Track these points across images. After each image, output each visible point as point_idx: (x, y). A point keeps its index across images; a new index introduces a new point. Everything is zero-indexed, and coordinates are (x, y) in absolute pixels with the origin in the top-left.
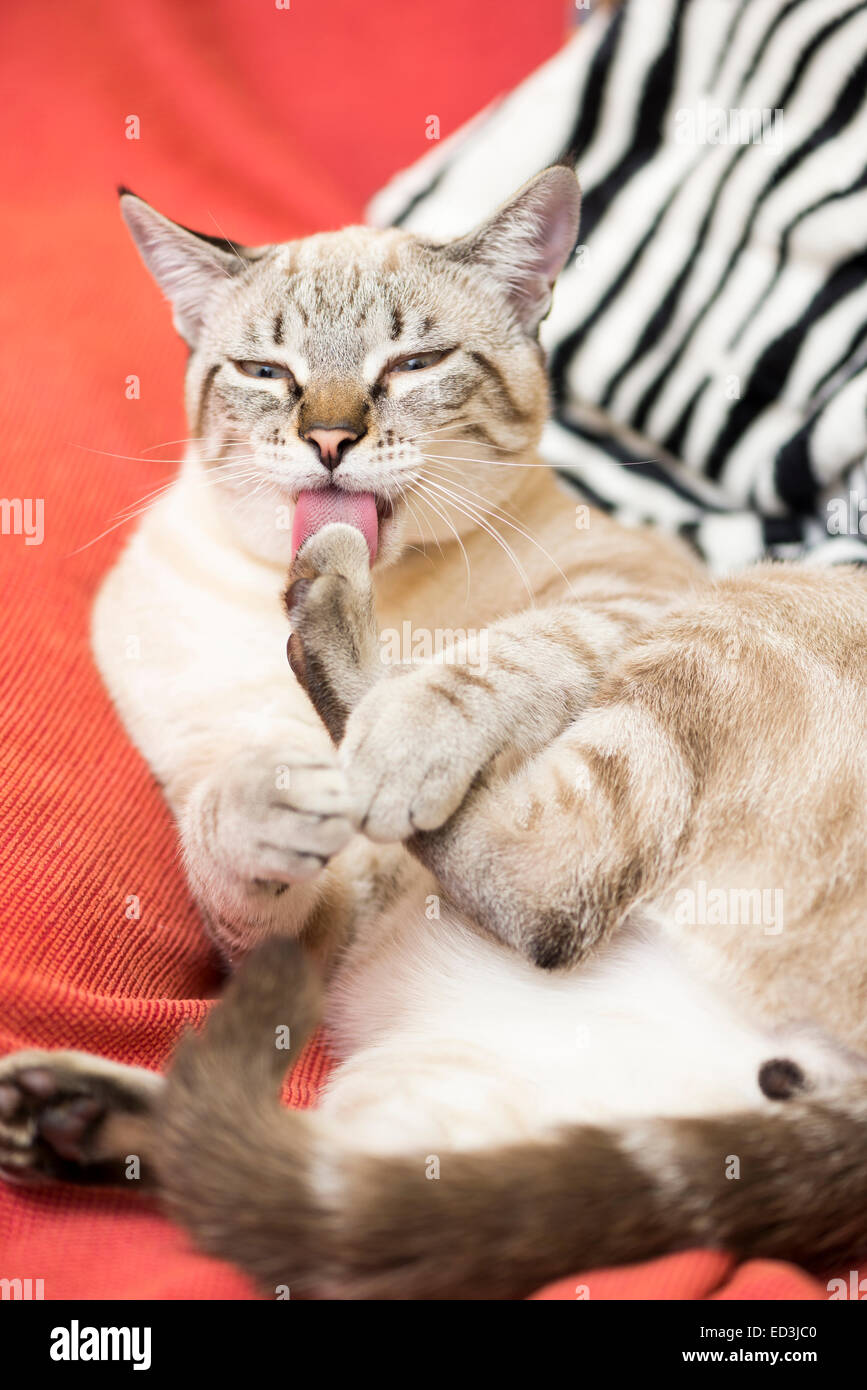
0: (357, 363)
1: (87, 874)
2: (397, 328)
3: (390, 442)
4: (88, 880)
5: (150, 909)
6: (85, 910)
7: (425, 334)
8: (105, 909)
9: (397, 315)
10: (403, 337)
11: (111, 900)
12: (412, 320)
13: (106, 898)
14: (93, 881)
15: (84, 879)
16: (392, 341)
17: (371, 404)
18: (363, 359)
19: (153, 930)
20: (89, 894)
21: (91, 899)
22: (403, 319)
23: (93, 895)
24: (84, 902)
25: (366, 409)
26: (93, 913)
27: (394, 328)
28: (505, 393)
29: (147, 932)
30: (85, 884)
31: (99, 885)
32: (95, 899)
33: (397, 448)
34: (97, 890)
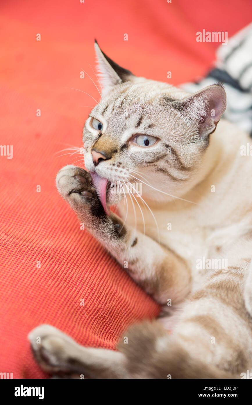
0: (121, 133)
1: (111, 288)
2: (139, 124)
3: (118, 166)
4: (112, 290)
5: (132, 300)
6: (110, 303)
7: (147, 129)
8: (117, 301)
9: (141, 119)
10: (139, 127)
11: (120, 297)
12: (145, 122)
13: (118, 297)
14: (113, 290)
15: (110, 290)
16: (135, 128)
17: (119, 151)
18: (123, 132)
19: (134, 308)
20: (111, 296)
21: (112, 298)
22: (142, 121)
23: (113, 296)
24: (109, 300)
25: (115, 151)
26: (112, 304)
27: (138, 124)
28: (178, 160)
29: (131, 309)
30: (110, 292)
31: (115, 292)
32: (113, 298)
33: (120, 169)
34: (114, 294)
